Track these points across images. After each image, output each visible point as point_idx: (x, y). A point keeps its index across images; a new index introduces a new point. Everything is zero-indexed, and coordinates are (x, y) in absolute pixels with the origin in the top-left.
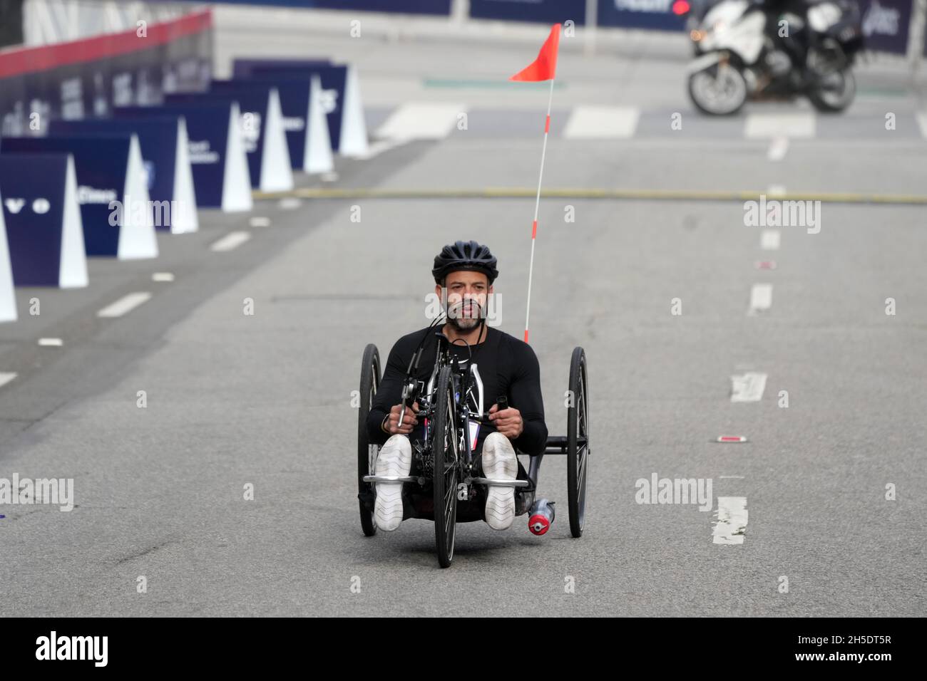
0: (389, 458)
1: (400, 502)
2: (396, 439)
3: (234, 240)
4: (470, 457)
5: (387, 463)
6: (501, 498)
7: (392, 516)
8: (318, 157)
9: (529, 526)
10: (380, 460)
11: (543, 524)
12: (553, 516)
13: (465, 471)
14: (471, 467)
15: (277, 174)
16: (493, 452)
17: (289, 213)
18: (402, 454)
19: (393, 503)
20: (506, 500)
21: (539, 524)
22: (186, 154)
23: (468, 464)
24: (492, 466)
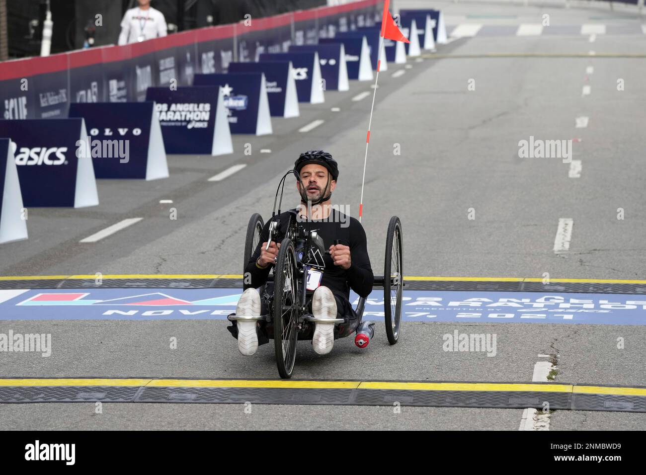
0: (245, 305)
1: (256, 335)
2: (249, 292)
3: (400, 73)
4: (304, 301)
5: (244, 309)
6: (324, 332)
7: (251, 345)
8: (429, 44)
9: (355, 341)
11: (364, 341)
12: (372, 334)
13: (299, 311)
14: (304, 309)
15: (415, 50)
16: (320, 300)
17: (419, 64)
18: (253, 302)
19: (251, 337)
20: (328, 334)
21: (362, 341)
22: (383, 43)
23: (302, 307)
24: (319, 310)
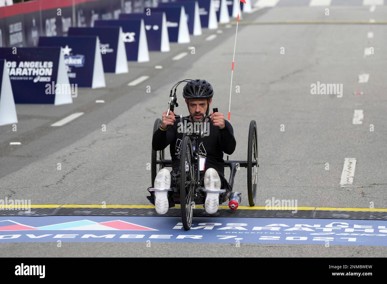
0: (160, 180)
1: (167, 200)
2: (163, 171)
3: (212, 37)
4: (199, 178)
5: (160, 182)
6: (212, 199)
7: (164, 207)
9: (229, 206)
10: (156, 181)
11: (235, 205)
12: (240, 200)
13: (196, 185)
14: (199, 183)
15: (225, 18)
16: (209, 177)
17: (229, 29)
18: (166, 177)
19: (164, 201)
20: (215, 200)
21: (233, 205)
22: (198, 12)
23: (198, 182)
24: (209, 184)
